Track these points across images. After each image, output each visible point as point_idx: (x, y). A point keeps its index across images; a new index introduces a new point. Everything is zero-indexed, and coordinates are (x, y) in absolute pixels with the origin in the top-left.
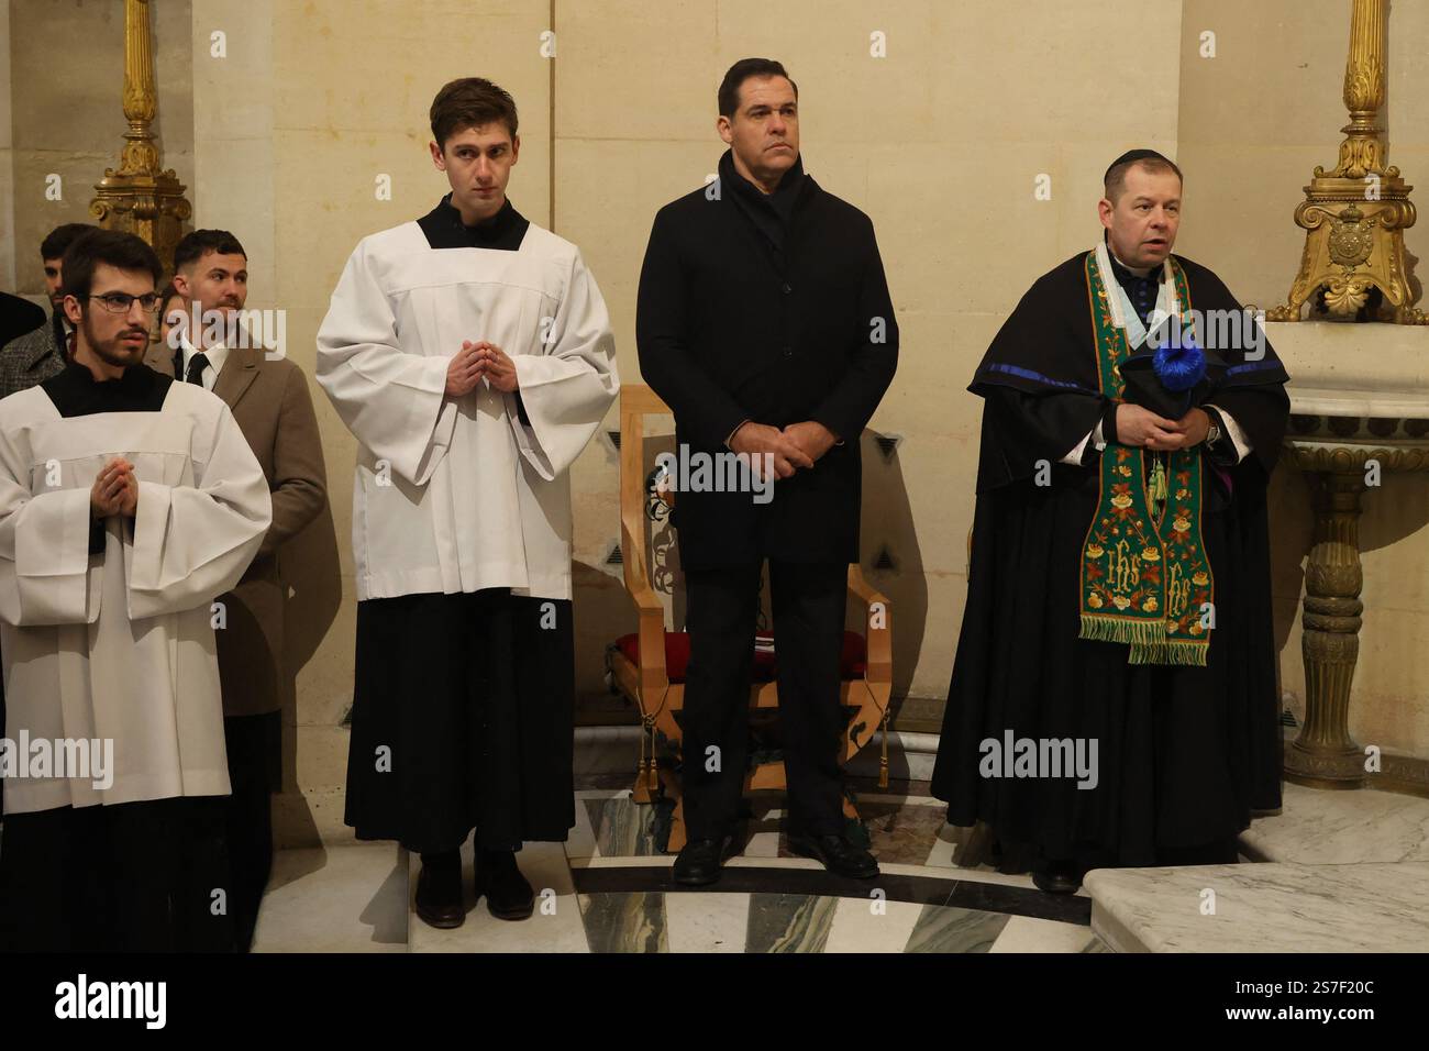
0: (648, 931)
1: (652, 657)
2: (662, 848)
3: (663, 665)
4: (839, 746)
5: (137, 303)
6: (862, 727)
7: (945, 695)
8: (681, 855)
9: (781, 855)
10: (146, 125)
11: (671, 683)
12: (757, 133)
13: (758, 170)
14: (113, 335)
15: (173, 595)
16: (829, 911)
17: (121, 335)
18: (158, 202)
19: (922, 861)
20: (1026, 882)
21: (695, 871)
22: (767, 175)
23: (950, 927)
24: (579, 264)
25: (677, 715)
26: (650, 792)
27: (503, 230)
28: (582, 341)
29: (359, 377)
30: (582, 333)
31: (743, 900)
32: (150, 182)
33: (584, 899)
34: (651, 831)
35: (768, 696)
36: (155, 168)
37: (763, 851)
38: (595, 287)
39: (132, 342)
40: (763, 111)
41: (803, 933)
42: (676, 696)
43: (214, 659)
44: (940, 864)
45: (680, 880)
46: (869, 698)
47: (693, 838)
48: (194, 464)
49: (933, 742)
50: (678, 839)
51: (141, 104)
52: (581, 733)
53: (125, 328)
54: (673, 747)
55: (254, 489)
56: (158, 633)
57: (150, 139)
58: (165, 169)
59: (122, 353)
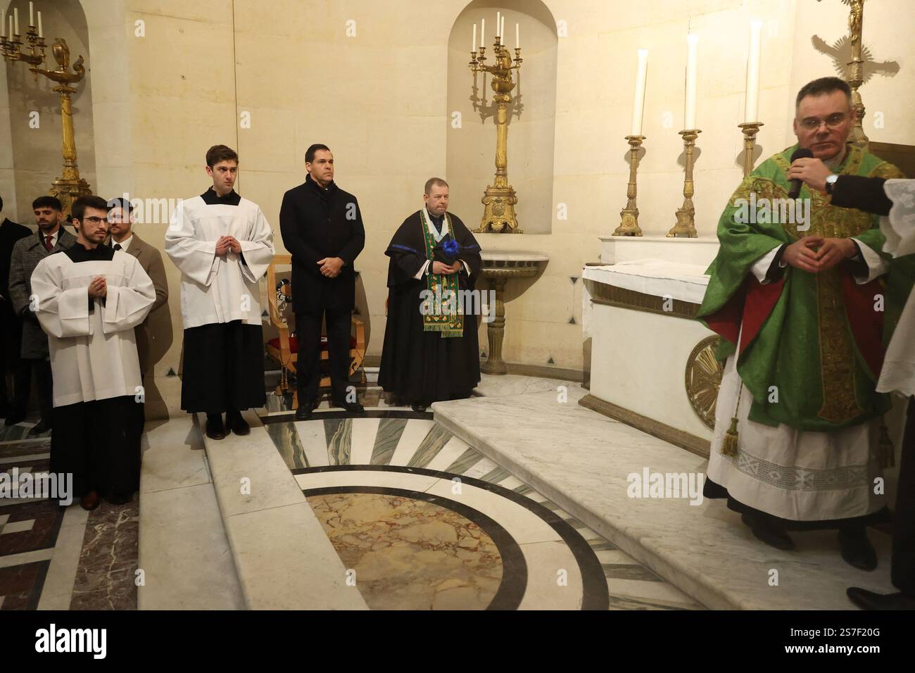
0: (291, 434)
1: (285, 345)
2: (290, 408)
3: (288, 347)
4: (348, 371)
5: (102, 221)
6: (356, 364)
7: (381, 355)
8: (297, 410)
9: (330, 407)
10: (73, 161)
11: (292, 353)
12: (321, 169)
13: (320, 181)
14: (93, 233)
15: (122, 324)
16: (350, 423)
17: (96, 233)
18: (80, 190)
19: (377, 406)
20: (410, 409)
21: (304, 414)
22: (324, 183)
23: (390, 424)
24: (260, 211)
25: (294, 364)
26: (282, 390)
27: (232, 199)
28: (262, 237)
29: (183, 249)
30: (262, 234)
31: (321, 422)
32: (76, 182)
33: (266, 426)
34: (284, 403)
35: (325, 355)
36: (77, 178)
37: (324, 407)
38: (265, 220)
39: (101, 235)
40: (323, 161)
41: (343, 430)
42: (294, 357)
43: (135, 345)
44: (382, 406)
45: (299, 417)
46: (357, 355)
47: (300, 404)
48: (126, 279)
49: (378, 369)
50: (295, 404)
51: (71, 153)
52: (266, 373)
53: (98, 230)
54: (293, 374)
55: (149, 288)
56: (116, 337)
57: (74, 167)
58: (81, 178)
59: (98, 239)
